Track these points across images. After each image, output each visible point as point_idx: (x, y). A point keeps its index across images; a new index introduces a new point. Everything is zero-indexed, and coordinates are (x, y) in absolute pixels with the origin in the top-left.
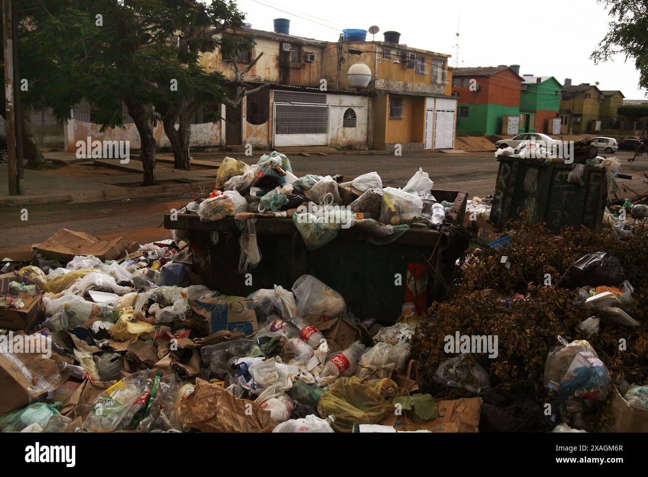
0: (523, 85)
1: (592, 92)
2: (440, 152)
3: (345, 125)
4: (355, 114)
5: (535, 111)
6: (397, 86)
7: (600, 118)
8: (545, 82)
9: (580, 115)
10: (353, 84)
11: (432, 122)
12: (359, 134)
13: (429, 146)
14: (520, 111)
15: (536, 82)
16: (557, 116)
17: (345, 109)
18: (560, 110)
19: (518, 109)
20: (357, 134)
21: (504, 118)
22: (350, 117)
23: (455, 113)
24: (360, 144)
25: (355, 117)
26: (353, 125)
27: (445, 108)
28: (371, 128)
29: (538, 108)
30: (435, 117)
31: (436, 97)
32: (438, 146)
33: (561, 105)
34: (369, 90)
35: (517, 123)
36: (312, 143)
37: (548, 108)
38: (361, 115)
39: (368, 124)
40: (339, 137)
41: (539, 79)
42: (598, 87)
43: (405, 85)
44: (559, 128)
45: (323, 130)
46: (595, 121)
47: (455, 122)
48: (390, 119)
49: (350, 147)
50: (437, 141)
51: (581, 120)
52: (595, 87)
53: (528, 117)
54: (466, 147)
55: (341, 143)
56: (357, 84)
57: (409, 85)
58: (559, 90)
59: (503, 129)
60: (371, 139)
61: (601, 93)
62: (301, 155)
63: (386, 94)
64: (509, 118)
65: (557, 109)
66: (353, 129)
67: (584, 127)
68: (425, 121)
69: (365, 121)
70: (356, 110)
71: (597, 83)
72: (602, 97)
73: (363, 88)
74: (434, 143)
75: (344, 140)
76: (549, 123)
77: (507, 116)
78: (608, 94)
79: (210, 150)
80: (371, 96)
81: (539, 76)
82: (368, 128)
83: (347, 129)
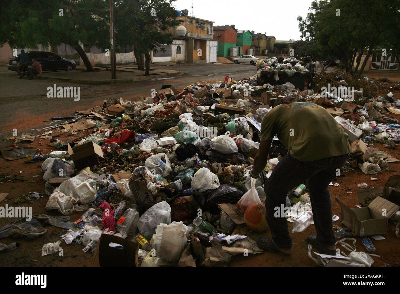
0: (238, 33)
1: (263, 37)
2: (213, 64)
3: (177, 53)
4: (180, 48)
5: (242, 46)
6: (195, 36)
7: (267, 48)
8: (246, 32)
9: (259, 47)
10: (179, 35)
11: (209, 51)
12: (182, 56)
13: (208, 62)
14: (237, 46)
15: (242, 33)
16: (251, 48)
17: (177, 46)
18: (252, 45)
19: (236, 44)
20: (181, 57)
21: (231, 49)
22: (179, 49)
23: (217, 47)
24: (182, 61)
25: (180, 49)
26: (180, 53)
27: (214, 45)
28: (186, 54)
29: (243, 44)
30: (210, 49)
31: (210, 40)
32: (211, 61)
33: (252, 43)
34: (185, 37)
35: (236, 51)
36: (166, 61)
37: (247, 44)
38: (183, 48)
39: (185, 52)
40: (175, 59)
41: (244, 31)
42: (266, 34)
43: (198, 35)
44: (252, 53)
45: (169, 55)
46: (265, 50)
47: (217, 51)
48: (194, 50)
49: (179, 62)
50: (211, 59)
51: (260, 50)
52: (265, 35)
53: (240, 48)
54: (220, 62)
55: (176, 60)
56: (181, 35)
57: (200, 35)
58: (251, 36)
59: (231, 54)
60: (186, 58)
61: (267, 37)
62: (165, 66)
63: (192, 39)
64: (233, 49)
65: (250, 45)
66: (180, 54)
67: (261, 53)
68: (207, 51)
69: (184, 51)
70: (181, 46)
71: (266, 33)
72: (268, 39)
73: (183, 36)
74: (210, 60)
75: (177, 59)
76: (248, 51)
77: (232, 48)
78: (270, 38)
79: (131, 64)
80: (186, 40)
81: (244, 30)
82: (185, 55)
83: (178, 54)
